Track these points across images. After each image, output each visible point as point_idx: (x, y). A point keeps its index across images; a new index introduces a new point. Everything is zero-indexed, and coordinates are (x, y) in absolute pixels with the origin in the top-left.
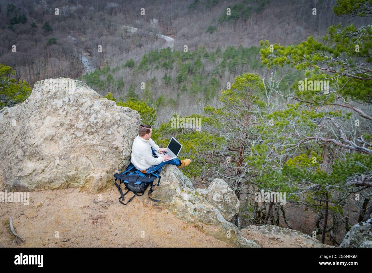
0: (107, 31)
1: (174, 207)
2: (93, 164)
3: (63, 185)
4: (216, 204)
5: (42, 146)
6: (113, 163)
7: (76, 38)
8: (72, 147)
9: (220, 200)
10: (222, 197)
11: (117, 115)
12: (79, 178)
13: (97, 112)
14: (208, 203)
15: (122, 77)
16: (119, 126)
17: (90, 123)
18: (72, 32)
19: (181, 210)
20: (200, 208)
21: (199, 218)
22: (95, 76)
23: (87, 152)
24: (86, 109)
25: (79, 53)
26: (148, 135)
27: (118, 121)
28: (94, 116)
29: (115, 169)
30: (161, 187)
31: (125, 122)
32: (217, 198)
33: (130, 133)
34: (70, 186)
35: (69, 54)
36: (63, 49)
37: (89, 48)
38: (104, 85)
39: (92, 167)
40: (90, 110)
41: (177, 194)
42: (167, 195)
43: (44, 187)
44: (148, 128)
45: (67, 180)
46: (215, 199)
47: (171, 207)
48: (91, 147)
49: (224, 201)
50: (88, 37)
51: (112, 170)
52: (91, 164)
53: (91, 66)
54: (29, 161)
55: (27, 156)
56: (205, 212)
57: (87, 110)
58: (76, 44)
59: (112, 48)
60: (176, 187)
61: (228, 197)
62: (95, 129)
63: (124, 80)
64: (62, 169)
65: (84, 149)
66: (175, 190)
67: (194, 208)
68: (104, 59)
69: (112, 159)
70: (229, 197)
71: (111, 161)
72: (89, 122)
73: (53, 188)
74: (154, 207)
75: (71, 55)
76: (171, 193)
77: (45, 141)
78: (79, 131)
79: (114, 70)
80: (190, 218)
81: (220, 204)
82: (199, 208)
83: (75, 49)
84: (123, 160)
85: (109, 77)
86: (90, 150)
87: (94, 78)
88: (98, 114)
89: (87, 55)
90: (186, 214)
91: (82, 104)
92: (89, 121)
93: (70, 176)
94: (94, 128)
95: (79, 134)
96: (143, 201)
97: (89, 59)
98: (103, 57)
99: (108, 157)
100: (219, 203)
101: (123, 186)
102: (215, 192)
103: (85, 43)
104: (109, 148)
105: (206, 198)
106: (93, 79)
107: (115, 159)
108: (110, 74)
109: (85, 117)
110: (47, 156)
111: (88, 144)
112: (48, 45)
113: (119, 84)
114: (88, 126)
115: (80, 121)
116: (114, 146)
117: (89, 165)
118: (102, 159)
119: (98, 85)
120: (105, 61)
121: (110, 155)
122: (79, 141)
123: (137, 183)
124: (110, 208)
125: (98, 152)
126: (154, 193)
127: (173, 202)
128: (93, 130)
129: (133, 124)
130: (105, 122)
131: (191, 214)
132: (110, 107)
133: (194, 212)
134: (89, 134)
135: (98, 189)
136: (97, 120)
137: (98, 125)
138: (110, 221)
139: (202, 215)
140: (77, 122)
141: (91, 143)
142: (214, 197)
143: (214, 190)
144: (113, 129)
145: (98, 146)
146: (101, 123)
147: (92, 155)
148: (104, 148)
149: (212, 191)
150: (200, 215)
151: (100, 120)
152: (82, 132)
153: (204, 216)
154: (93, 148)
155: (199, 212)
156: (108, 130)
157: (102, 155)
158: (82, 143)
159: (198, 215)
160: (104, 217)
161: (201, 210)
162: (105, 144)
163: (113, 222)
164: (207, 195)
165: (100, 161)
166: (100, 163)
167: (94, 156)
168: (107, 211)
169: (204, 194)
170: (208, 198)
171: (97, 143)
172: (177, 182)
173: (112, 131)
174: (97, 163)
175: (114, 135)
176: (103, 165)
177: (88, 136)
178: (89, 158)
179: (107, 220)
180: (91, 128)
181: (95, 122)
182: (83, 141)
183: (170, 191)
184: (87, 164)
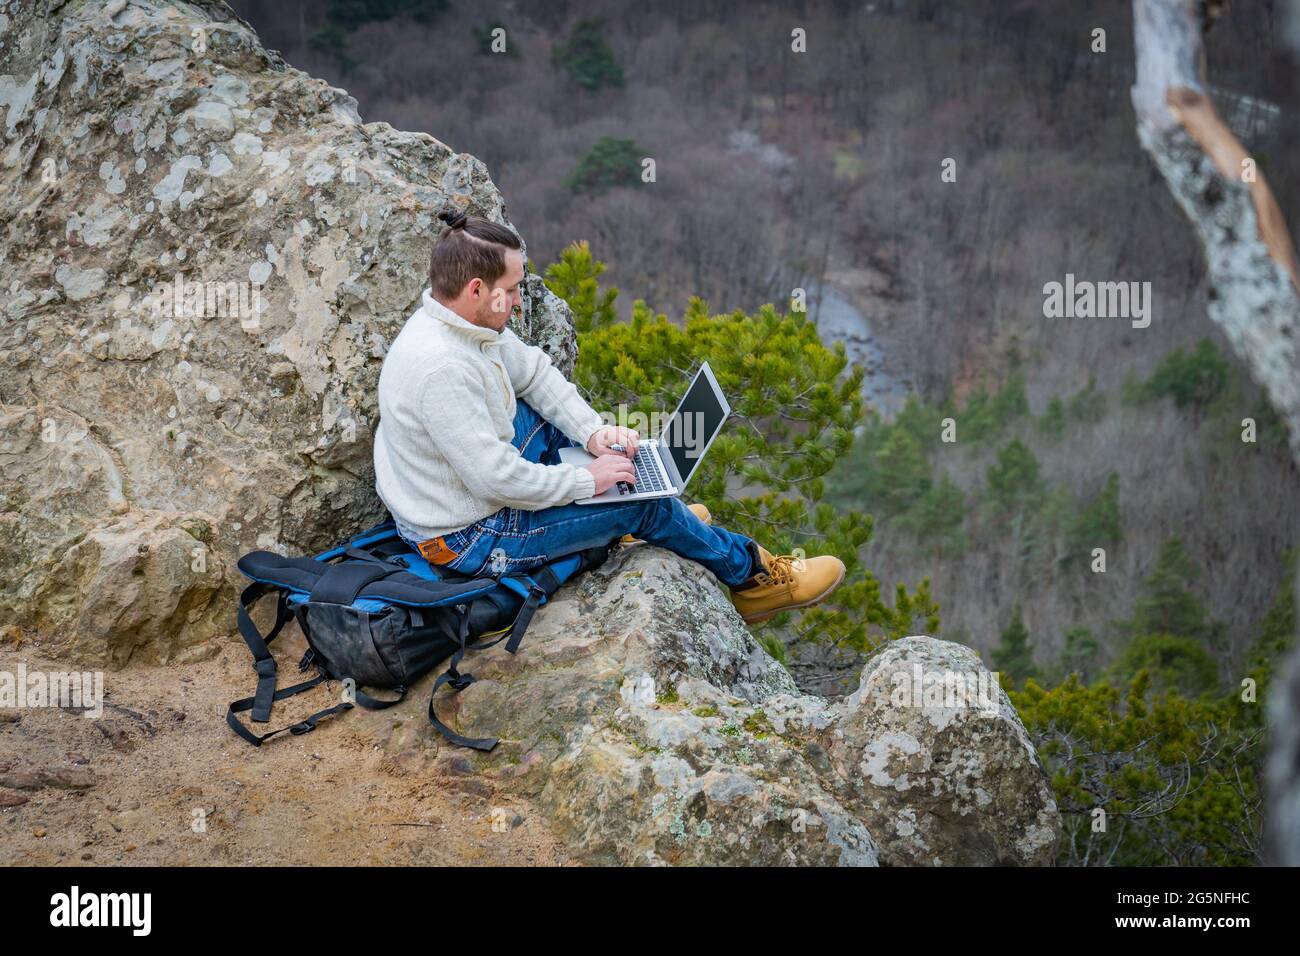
0: (1039, 115)
1: (571, 783)
2: (125, 481)
4: (876, 804)
6: (253, 482)
7: (793, 152)
8: (24, 366)
9: (913, 776)
10: (926, 753)
11: (318, 159)
12: (17, 560)
13: (212, 140)
14: (815, 786)
15: (1115, 477)
16: (321, 227)
17: (157, 209)
18: (768, 103)
19: (602, 803)
20: (732, 795)
22: (901, 449)
23: (105, 402)
24: (148, 121)
25: (803, 270)
26: (484, 290)
27: (317, 197)
28: (183, 165)
29: (259, 521)
30: (532, 660)
31: (358, 205)
32: (893, 766)
33: (386, 282)
35: (726, 271)
36: (688, 225)
37: (885, 237)
38: (958, 520)
39: (116, 498)
40: (171, 129)
41: (618, 712)
42: (551, 713)
44: (484, 243)
46: (875, 768)
47: (550, 786)
48: (134, 373)
49: (937, 793)
50: (887, 150)
51: (237, 526)
52: (113, 475)
53: (889, 372)
56: (758, 819)
57: (151, 125)
58: (788, 200)
59: (1066, 246)
60: (629, 665)
61: (972, 763)
62: (180, 254)
63: (1122, 498)
65: (96, 379)
66: (612, 687)
67: (693, 792)
68: (990, 325)
69: (249, 455)
70: (975, 762)
71: (242, 468)
72: (150, 207)
74: (443, 780)
75: (744, 281)
76: (582, 698)
78: (85, 266)
79: (1056, 419)
80: (651, 852)
81: (908, 811)
82: (723, 797)
83: (776, 235)
84: (318, 471)
85: (1007, 463)
86: (132, 388)
87: (886, 461)
88: (213, 153)
89: (862, 291)
90: (634, 827)
91: (134, 94)
92: (151, 197)
94: (173, 249)
95: (82, 282)
96: (386, 742)
97: (873, 323)
98: (982, 314)
99: (228, 441)
100: (902, 800)
101: (293, 644)
102: (886, 718)
103: (859, 199)
104: (245, 381)
105: (812, 755)
106: (880, 469)
107: (269, 457)
108: (1016, 445)
109: (134, 174)
111: (123, 350)
112: (576, 192)
113: (1082, 530)
114: (139, 235)
115: (101, 200)
116: (277, 369)
117: (95, 481)
118: (189, 451)
119: (914, 517)
120: (1000, 344)
121: (245, 424)
122: (71, 330)
123: (362, 606)
124: (146, 748)
125: (174, 400)
126: (472, 698)
127: (571, 757)
128: (165, 259)
129: (406, 219)
130: (243, 206)
131: (662, 832)
132: (304, 119)
133: (685, 818)
134: (137, 281)
135: (113, 629)
136: (199, 193)
137: (202, 223)
138: (108, 808)
139: (737, 844)
140: (81, 208)
141: (142, 340)
142: (873, 755)
143: (874, 704)
144: (284, 250)
145: (177, 362)
146: (220, 209)
147: (135, 421)
148: (211, 380)
149: (866, 710)
150: (722, 843)
151: (216, 190)
152: (101, 271)
153: (746, 851)
154: (149, 374)
155: (722, 826)
156: (254, 255)
157: (192, 421)
158: (86, 338)
159: (711, 840)
160: (82, 783)
161: (735, 809)
162: (221, 353)
163: (126, 816)
164: (825, 733)
165: (170, 463)
166: (170, 473)
167: (146, 427)
168: (119, 758)
169: (805, 724)
170: (825, 755)
171: (176, 344)
172: (640, 638)
173: (274, 266)
174: (156, 478)
175: (281, 295)
176: (188, 489)
177: (135, 298)
178: (113, 443)
179: (95, 801)
180: (157, 244)
181: (183, 207)
182: (94, 332)
183: (579, 692)
184: (83, 470)
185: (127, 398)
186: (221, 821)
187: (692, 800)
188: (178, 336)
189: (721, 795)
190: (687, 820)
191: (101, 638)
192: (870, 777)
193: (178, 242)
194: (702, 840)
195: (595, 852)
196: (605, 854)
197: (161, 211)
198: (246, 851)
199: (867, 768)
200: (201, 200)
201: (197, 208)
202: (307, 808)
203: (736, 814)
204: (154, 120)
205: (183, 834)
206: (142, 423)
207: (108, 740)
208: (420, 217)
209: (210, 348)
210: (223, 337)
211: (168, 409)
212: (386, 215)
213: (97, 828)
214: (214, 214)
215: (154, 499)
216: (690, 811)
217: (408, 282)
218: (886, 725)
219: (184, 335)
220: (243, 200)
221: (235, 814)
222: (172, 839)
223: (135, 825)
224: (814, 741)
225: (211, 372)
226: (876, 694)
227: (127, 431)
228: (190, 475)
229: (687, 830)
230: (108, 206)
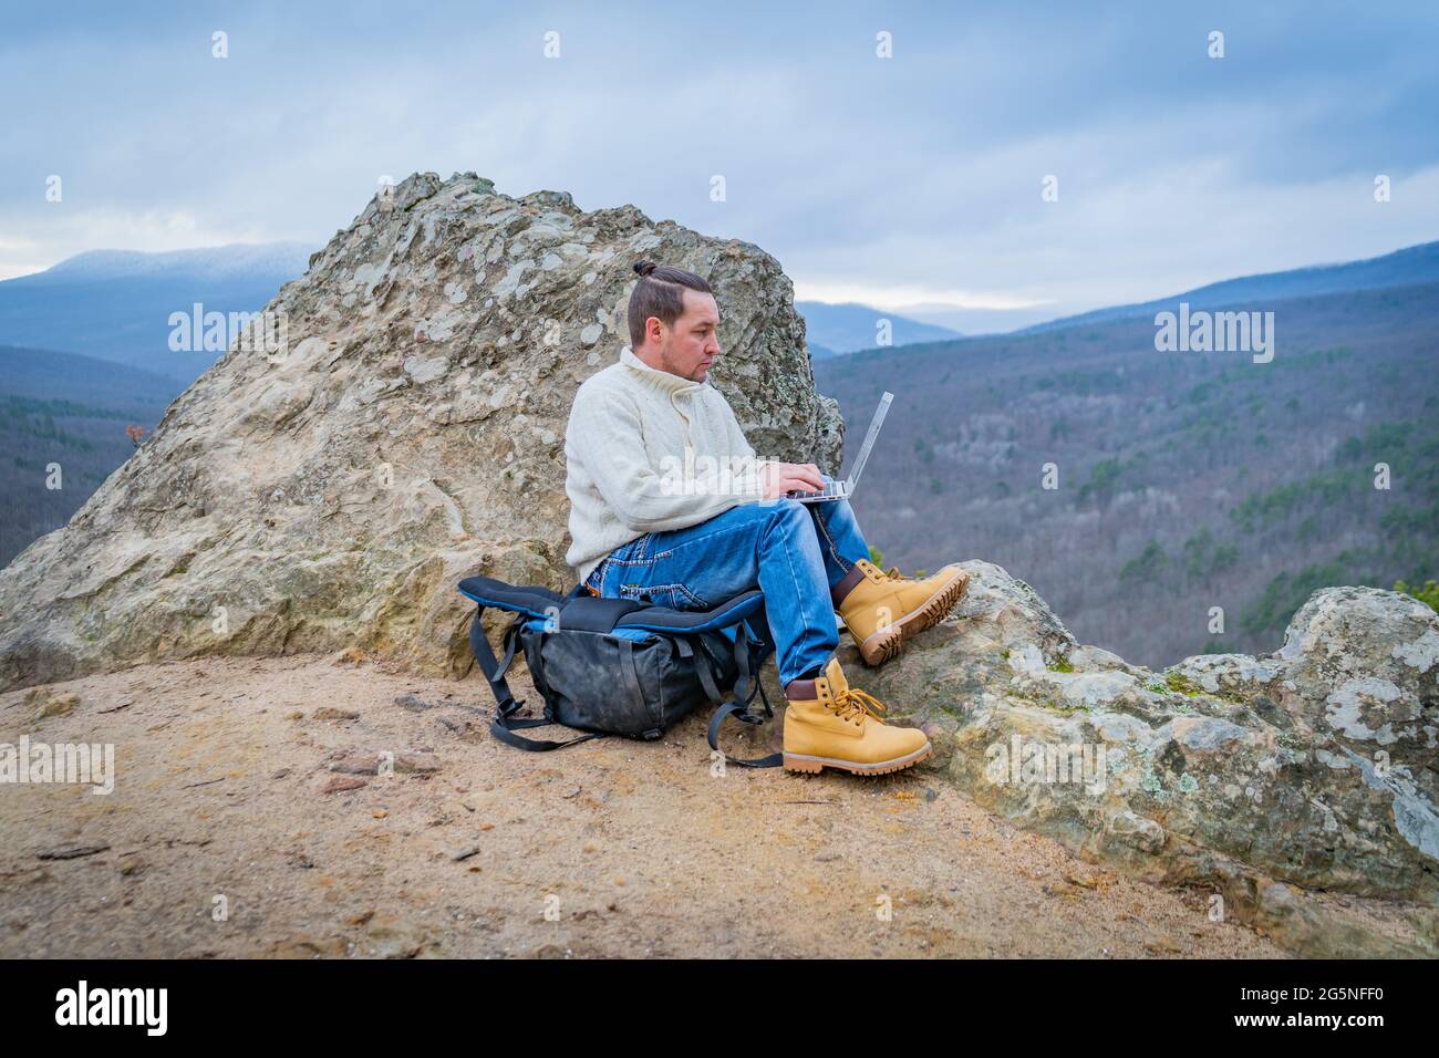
2: (464, 519)
3: (258, 628)
5: (224, 451)
8: (373, 438)
9: (1399, 726)
10: (1411, 698)
12: (360, 589)
13: (545, 247)
17: (495, 304)
20: (1218, 740)
21: (1213, 824)
23: (446, 459)
24: (487, 245)
28: (515, 271)
32: (1370, 716)
34: (298, 639)
39: (456, 529)
40: (508, 245)
41: (1015, 680)
42: (936, 686)
43: (155, 644)
45: (289, 601)
46: (1346, 720)
47: (959, 757)
48: (473, 432)
49: (1432, 744)
52: (453, 511)
54: (142, 534)
55: (136, 513)
57: (490, 246)
60: (1011, 638)
62: (516, 336)
64: (283, 543)
65: (438, 441)
66: (998, 659)
67: (1161, 742)
72: (489, 303)
73: (196, 648)
76: (970, 670)
77: (249, 428)
78: (430, 356)
80: (1129, 814)
82: (1206, 743)
86: (471, 445)
88: (544, 256)
91: (474, 233)
92: (490, 297)
93: (314, 577)
94: (509, 332)
95: (425, 369)
102: (1346, 664)
105: (1264, 710)
109: (474, 285)
110: (229, 491)
111: (464, 415)
114: (479, 326)
115: (444, 308)
117: (437, 515)
118: (526, 487)
122: (417, 406)
125: (511, 446)
127: (979, 725)
128: (502, 341)
130: (574, 288)
131: (1134, 790)
132: (621, 234)
133: (1158, 772)
134: (477, 362)
135: (455, 636)
136: (534, 283)
137: (536, 308)
138: (458, 789)
139: (1243, 797)
140: (428, 315)
141: (482, 403)
142: (1339, 706)
143: (1326, 651)
144: (615, 311)
145: (514, 416)
146: (552, 292)
147: (473, 472)
148: (546, 427)
149: (1317, 658)
150: (1219, 797)
151: (549, 278)
152: (444, 358)
153: (1257, 804)
154: (488, 431)
155: (1213, 779)
156: (585, 321)
157: (530, 461)
158: (430, 410)
159: (1203, 795)
160: (428, 766)
161: (1227, 756)
162: (555, 403)
163: (478, 797)
164: (1272, 685)
165: (507, 501)
166: (507, 508)
167: (484, 476)
168: (465, 747)
169: (1246, 677)
170: (1279, 710)
171: (513, 402)
172: (1015, 613)
173: (604, 326)
174: (493, 515)
175: (612, 348)
176: (524, 521)
177: (474, 376)
178: (454, 491)
179: (443, 783)
180: (495, 331)
181: (518, 298)
182: (437, 404)
183: (963, 665)
184: (426, 505)
185: (466, 454)
186: (589, 800)
187: (1163, 752)
188: (515, 395)
189: (1204, 740)
190: (1163, 775)
191: (443, 646)
192: (1343, 730)
193: (513, 327)
194: (1189, 796)
195: (1049, 819)
196: (1063, 820)
197: (499, 303)
198: (625, 829)
199: (1334, 721)
200: (535, 289)
201: (531, 297)
202: (684, 789)
203: (1229, 762)
204: (492, 241)
205: (548, 813)
206: (480, 473)
207: (452, 732)
208: (744, 264)
209: (546, 401)
210: (557, 391)
211: (505, 456)
212: (715, 261)
213: (446, 809)
214: (547, 298)
215: (492, 533)
216: (1165, 765)
217: (731, 326)
218: (1347, 672)
219: (520, 394)
220: (574, 284)
221: (604, 793)
222: (536, 819)
223: (491, 805)
224: (1259, 695)
225: (545, 421)
226: (1326, 639)
227: (466, 481)
228: (527, 509)
229: (1164, 786)
230: (452, 311)
